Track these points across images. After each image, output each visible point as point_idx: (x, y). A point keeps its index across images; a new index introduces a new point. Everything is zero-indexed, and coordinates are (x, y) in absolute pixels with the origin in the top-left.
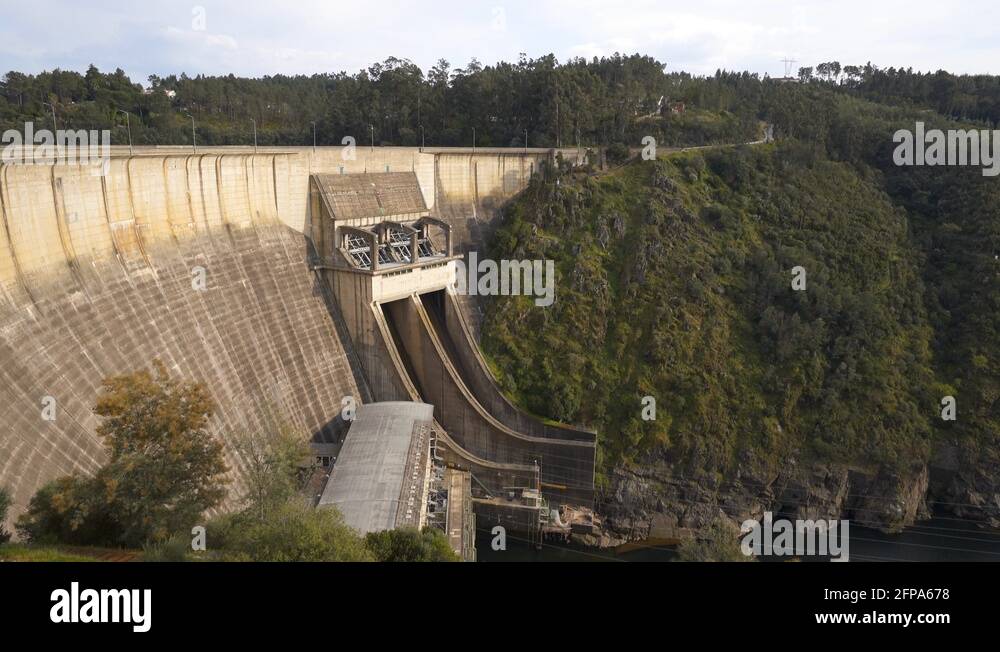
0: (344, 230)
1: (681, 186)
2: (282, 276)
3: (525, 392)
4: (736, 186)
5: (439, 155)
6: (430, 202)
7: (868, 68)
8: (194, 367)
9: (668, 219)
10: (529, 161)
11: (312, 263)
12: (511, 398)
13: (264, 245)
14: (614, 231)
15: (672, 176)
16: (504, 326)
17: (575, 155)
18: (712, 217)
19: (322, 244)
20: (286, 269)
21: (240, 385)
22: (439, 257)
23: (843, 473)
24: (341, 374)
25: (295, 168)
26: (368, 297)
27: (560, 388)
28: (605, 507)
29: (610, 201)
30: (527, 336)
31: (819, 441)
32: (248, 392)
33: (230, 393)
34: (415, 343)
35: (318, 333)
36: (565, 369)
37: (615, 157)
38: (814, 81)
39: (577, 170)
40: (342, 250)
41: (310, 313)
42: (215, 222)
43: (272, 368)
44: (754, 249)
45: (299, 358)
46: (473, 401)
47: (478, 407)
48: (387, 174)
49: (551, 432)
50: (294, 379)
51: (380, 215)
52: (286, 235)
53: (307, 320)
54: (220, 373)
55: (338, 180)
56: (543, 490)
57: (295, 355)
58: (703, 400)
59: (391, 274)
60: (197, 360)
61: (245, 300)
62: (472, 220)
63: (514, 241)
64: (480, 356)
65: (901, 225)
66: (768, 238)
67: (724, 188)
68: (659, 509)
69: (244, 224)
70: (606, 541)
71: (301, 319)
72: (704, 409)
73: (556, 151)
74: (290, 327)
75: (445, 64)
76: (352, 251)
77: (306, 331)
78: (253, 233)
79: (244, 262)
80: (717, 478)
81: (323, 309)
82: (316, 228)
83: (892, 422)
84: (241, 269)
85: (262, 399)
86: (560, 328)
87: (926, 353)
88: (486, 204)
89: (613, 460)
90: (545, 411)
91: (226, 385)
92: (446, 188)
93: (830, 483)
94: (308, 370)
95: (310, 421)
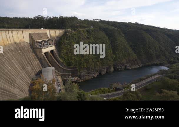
0: (36, 42)
1: (84, 34)
2: (26, 50)
3: (67, 63)
4: (90, 34)
5: (50, 30)
6: (49, 37)
7: (101, 20)
8: (13, 67)
9: (83, 38)
10: (63, 31)
11: (31, 48)
12: (65, 64)
13: (22, 45)
15: (82, 32)
16: (62, 54)
17: (70, 30)
18: (88, 38)
19: (33, 44)
21: (22, 69)
22: (52, 45)
23: (106, 67)
24: (38, 64)
25: (27, 32)
26: (42, 52)
27: (72, 62)
28: (80, 77)
29: (75, 36)
30: (66, 55)
31: (103, 64)
32: (23, 70)
33: (20, 70)
34: (50, 58)
35: (34, 58)
36: (72, 59)
37: (75, 30)
38: (95, 21)
39: (70, 32)
40: (36, 45)
41: (32, 56)
42: (12, 42)
44: (93, 41)
45: (31, 63)
46: (60, 65)
48: (42, 33)
50: (31, 66)
51: (42, 39)
52: (26, 43)
55: (34, 34)
56: (72, 76)
59: (45, 48)
60: (13, 66)
62: (55, 40)
63: (63, 42)
64: (60, 59)
65: (107, 38)
66: (94, 40)
68: (86, 75)
69: (18, 42)
70: (80, 81)
71: (31, 57)
72: (90, 62)
73: (67, 30)
74: (29, 58)
75: (48, 17)
76: (38, 45)
78: (20, 43)
79: (19, 48)
80: (92, 70)
81: (34, 55)
82: (31, 42)
83: (110, 61)
84: (19, 50)
85: (26, 70)
86: (70, 54)
87: (112, 52)
88: (57, 37)
89: (80, 70)
90: (70, 65)
91: (19, 69)
92: (51, 35)
93: (104, 69)
94: (33, 64)
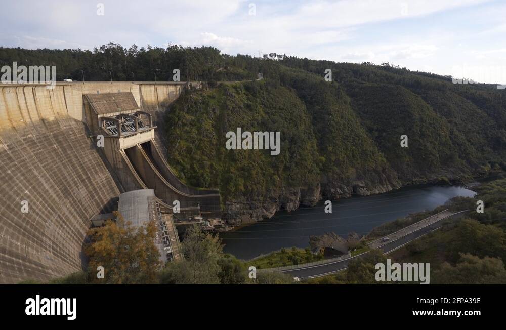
0: (103, 119)
1: (236, 96)
2: (74, 142)
3: (188, 179)
4: (254, 95)
5: (141, 85)
6: (139, 104)
7: (285, 56)
8: (36, 191)
9: (234, 108)
10: (178, 87)
11: (88, 134)
12: (183, 182)
13: (63, 128)
14: (215, 113)
15: (232, 91)
16: (177, 153)
17: (197, 84)
18: (248, 106)
19: (92, 125)
20: (76, 138)
21: (61, 195)
22: (146, 128)
23: (298, 189)
24: (109, 183)
25: (75, 92)
26: (118, 147)
27: (202, 175)
28: (225, 217)
29: (212, 102)
30: (186, 157)
31: (290, 181)
32: (66, 197)
33: (57, 199)
34: (140, 164)
35: (95, 165)
36: (203, 167)
37: (211, 85)
38: (268, 59)
39: (198, 90)
40: (103, 128)
41: (90, 158)
42: (35, 118)
43: (76, 184)
44: (263, 117)
45: (88, 178)
46: (169, 185)
47: (171, 187)
48: (119, 93)
49: (201, 193)
50: (87, 188)
51: (119, 111)
52: (74, 123)
53: (89, 160)
54: (50, 191)
55: (96, 96)
56: (202, 215)
57: (86, 177)
58: (254, 172)
59: (128, 136)
60: (37, 187)
61: (57, 154)
62: (157, 112)
63: (177, 119)
64: (168, 167)
65: (304, 107)
66: (267, 113)
67: (250, 96)
68: (244, 213)
69: (51, 119)
70: (227, 229)
71: (86, 160)
72: (254, 176)
73: (189, 83)
74: (81, 165)
75: (135, 47)
76: (107, 128)
77: (90, 165)
78: (56, 122)
79: (54, 137)
80: (261, 199)
81: (96, 155)
82: (88, 118)
83: (310, 171)
84: (53, 140)
85: (73, 199)
86: (199, 152)
87: (316, 148)
88: (162, 105)
89: (225, 199)
90: (198, 185)
91: (54, 196)
92: (145, 98)
93: (295, 194)
94: (93, 182)
95: (98, 205)
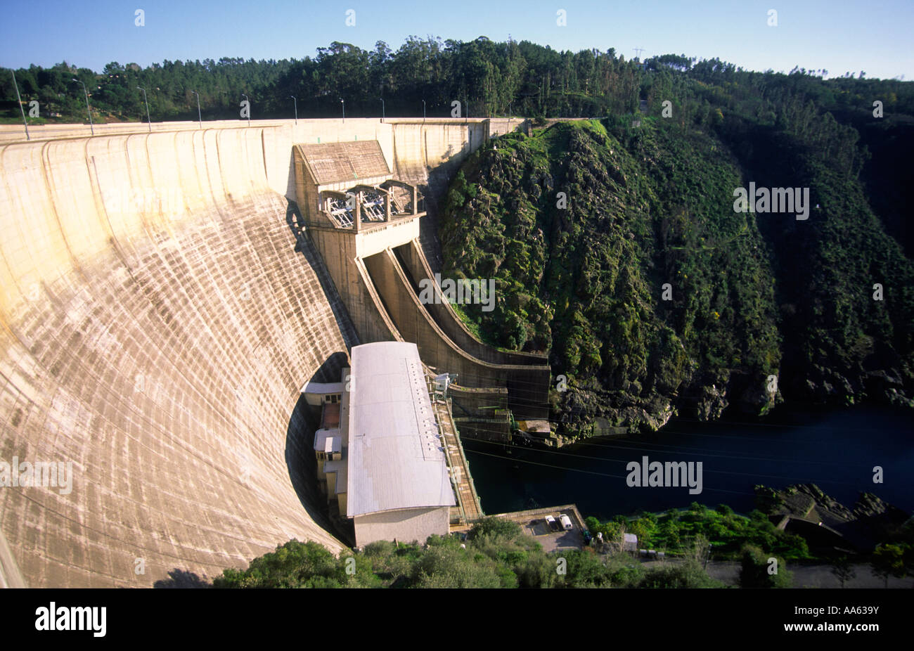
0: (326, 194)
2: (276, 238)
5: (396, 125)
6: (391, 165)
12: (473, 332)
13: (259, 211)
14: (544, 188)
17: (506, 124)
19: (307, 206)
20: (279, 232)
21: (257, 339)
25: (281, 140)
26: (353, 253)
32: (264, 344)
33: (250, 347)
35: (310, 286)
40: (325, 211)
41: (301, 271)
43: (278, 321)
45: (298, 310)
47: (450, 342)
48: (356, 142)
49: (506, 359)
50: (296, 329)
51: (354, 179)
52: (277, 201)
53: (301, 276)
54: (240, 330)
55: (317, 149)
57: (294, 308)
58: (626, 325)
59: (371, 232)
60: (222, 320)
63: (463, 198)
69: (243, 193)
72: (627, 333)
76: (333, 213)
77: (301, 286)
78: (249, 200)
79: (246, 228)
82: (301, 192)
84: (244, 233)
85: (275, 349)
92: (403, 153)
94: (307, 320)
95: (313, 362)
